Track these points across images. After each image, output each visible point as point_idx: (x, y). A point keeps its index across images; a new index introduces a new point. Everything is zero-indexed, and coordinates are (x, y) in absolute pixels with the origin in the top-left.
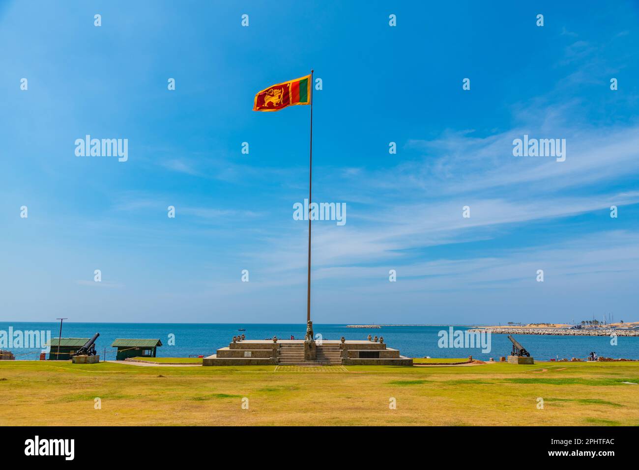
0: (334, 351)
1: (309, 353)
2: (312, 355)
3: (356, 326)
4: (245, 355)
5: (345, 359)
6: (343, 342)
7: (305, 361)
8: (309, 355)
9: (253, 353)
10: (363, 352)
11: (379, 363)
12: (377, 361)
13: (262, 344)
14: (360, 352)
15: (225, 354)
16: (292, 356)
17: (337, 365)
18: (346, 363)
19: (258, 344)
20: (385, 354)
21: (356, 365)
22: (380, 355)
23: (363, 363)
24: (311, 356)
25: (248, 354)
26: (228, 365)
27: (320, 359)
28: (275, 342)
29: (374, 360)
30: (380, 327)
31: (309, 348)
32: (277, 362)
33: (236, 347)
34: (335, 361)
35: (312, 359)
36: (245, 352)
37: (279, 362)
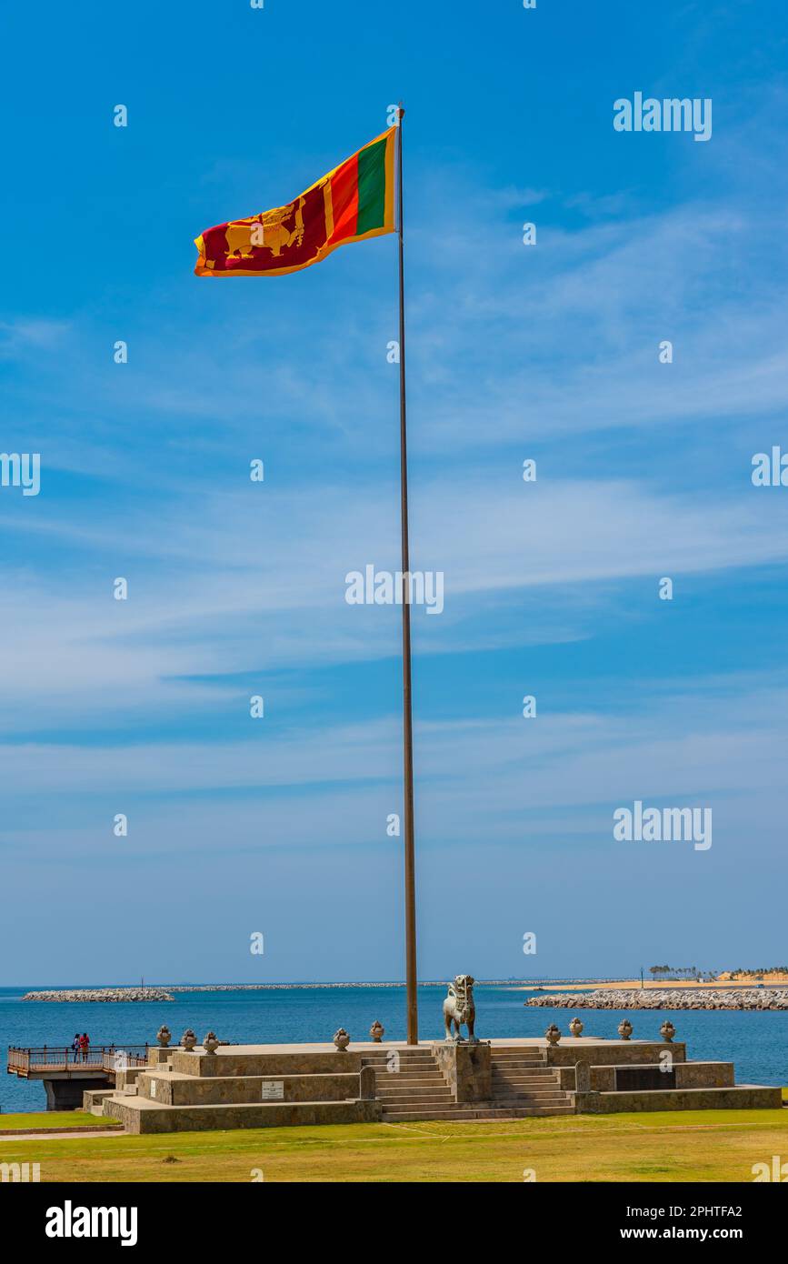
0: (533, 1073)
1: (472, 1080)
2: (481, 1086)
3: (80, 993)
4: (265, 1095)
5: (584, 1096)
6: (554, 1043)
7: (460, 1107)
8: (470, 1086)
9: (287, 1087)
10: (628, 1071)
11: (684, 1103)
12: (681, 1096)
13: (304, 1056)
14: (619, 1072)
15: (200, 1091)
16: (412, 1092)
17: (563, 1113)
18: (588, 1106)
19: (292, 1056)
20: (692, 1075)
21: (618, 1111)
22: (678, 1079)
23: (637, 1106)
24: (476, 1089)
25: (272, 1090)
26: (227, 1128)
27: (505, 1099)
28: (342, 1048)
29: (668, 1095)
30: (168, 997)
31: (470, 1062)
32: (377, 1112)
33: (221, 1067)
34: (551, 1103)
35: (483, 1100)
36: (266, 1085)
37: (385, 1111)
